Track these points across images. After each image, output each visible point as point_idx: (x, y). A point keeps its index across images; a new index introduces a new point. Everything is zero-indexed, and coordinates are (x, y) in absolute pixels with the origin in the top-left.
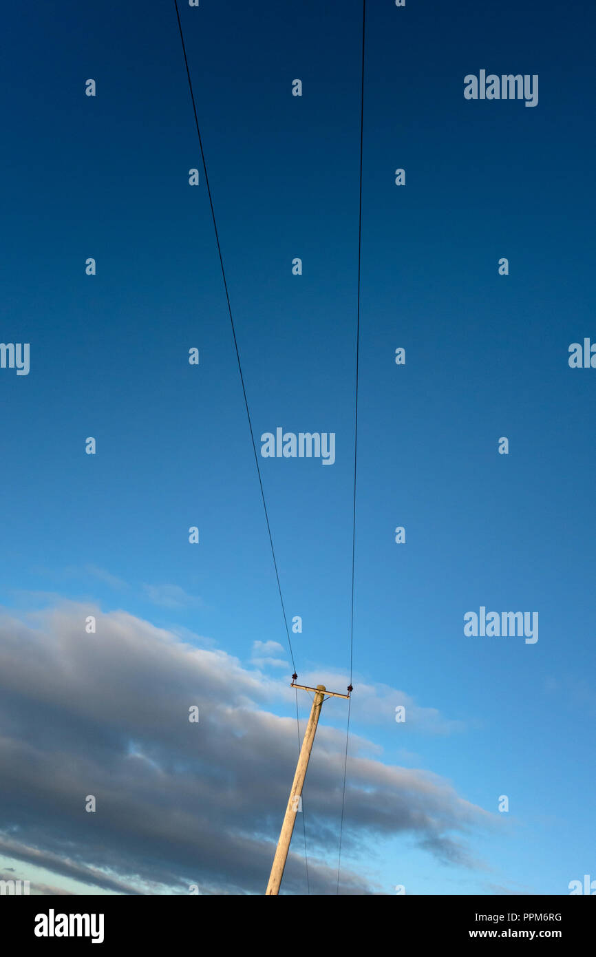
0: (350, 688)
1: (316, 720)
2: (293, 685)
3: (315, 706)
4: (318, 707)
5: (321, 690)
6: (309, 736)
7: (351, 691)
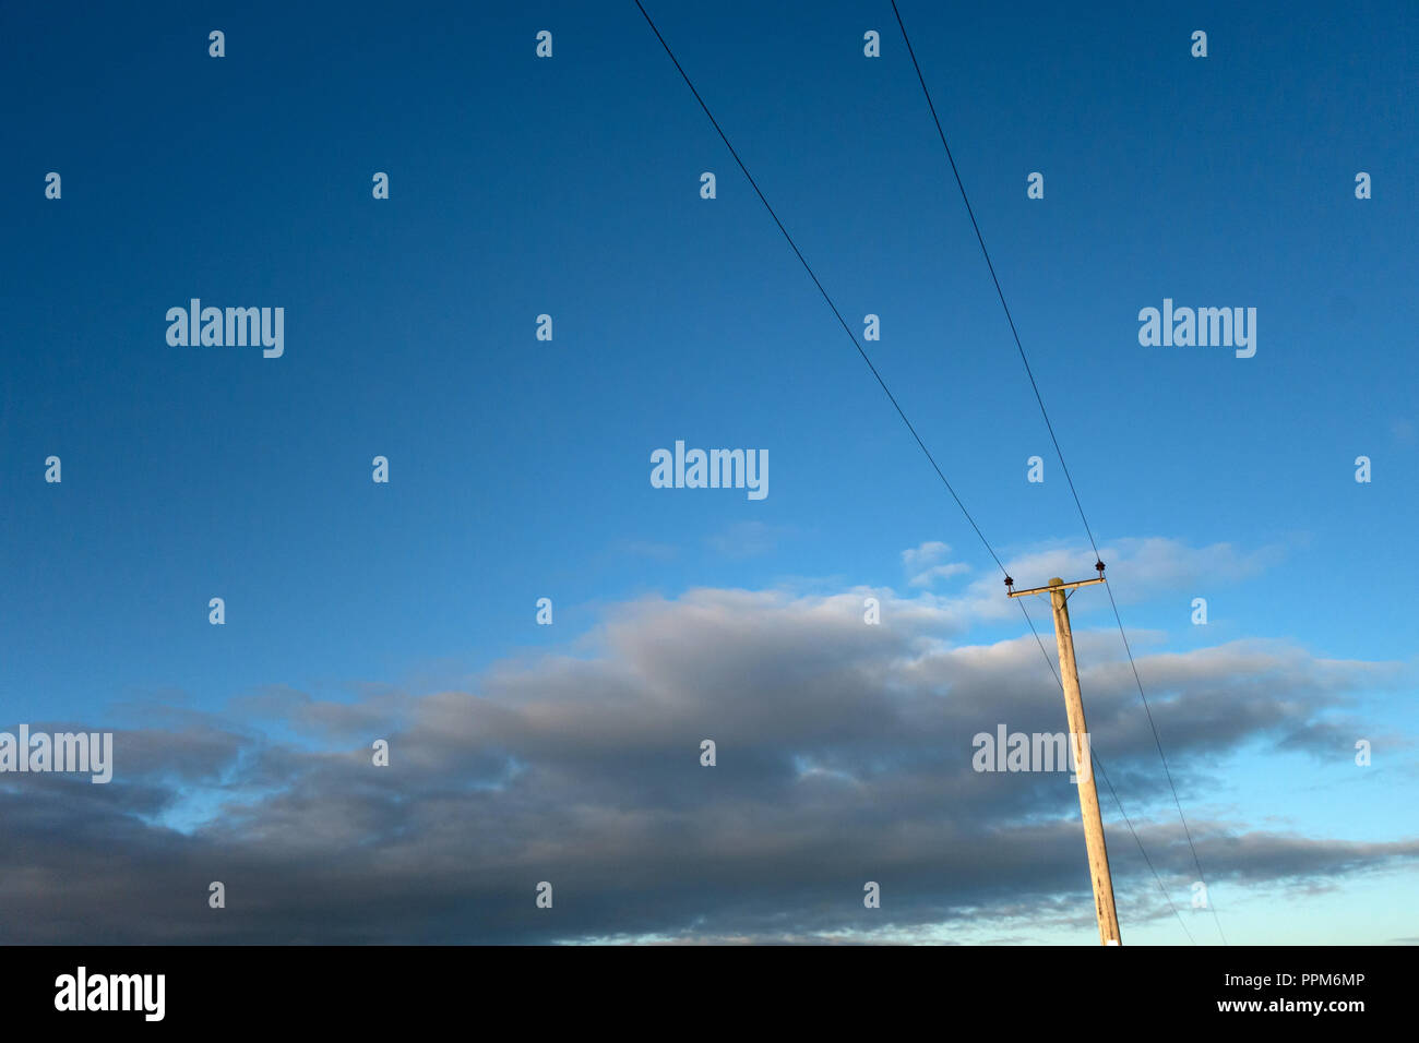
0: (1100, 566)
1: (1066, 629)
2: (1010, 594)
3: (1058, 611)
4: (1062, 612)
5: (1057, 586)
6: (1066, 656)
7: (1103, 569)
